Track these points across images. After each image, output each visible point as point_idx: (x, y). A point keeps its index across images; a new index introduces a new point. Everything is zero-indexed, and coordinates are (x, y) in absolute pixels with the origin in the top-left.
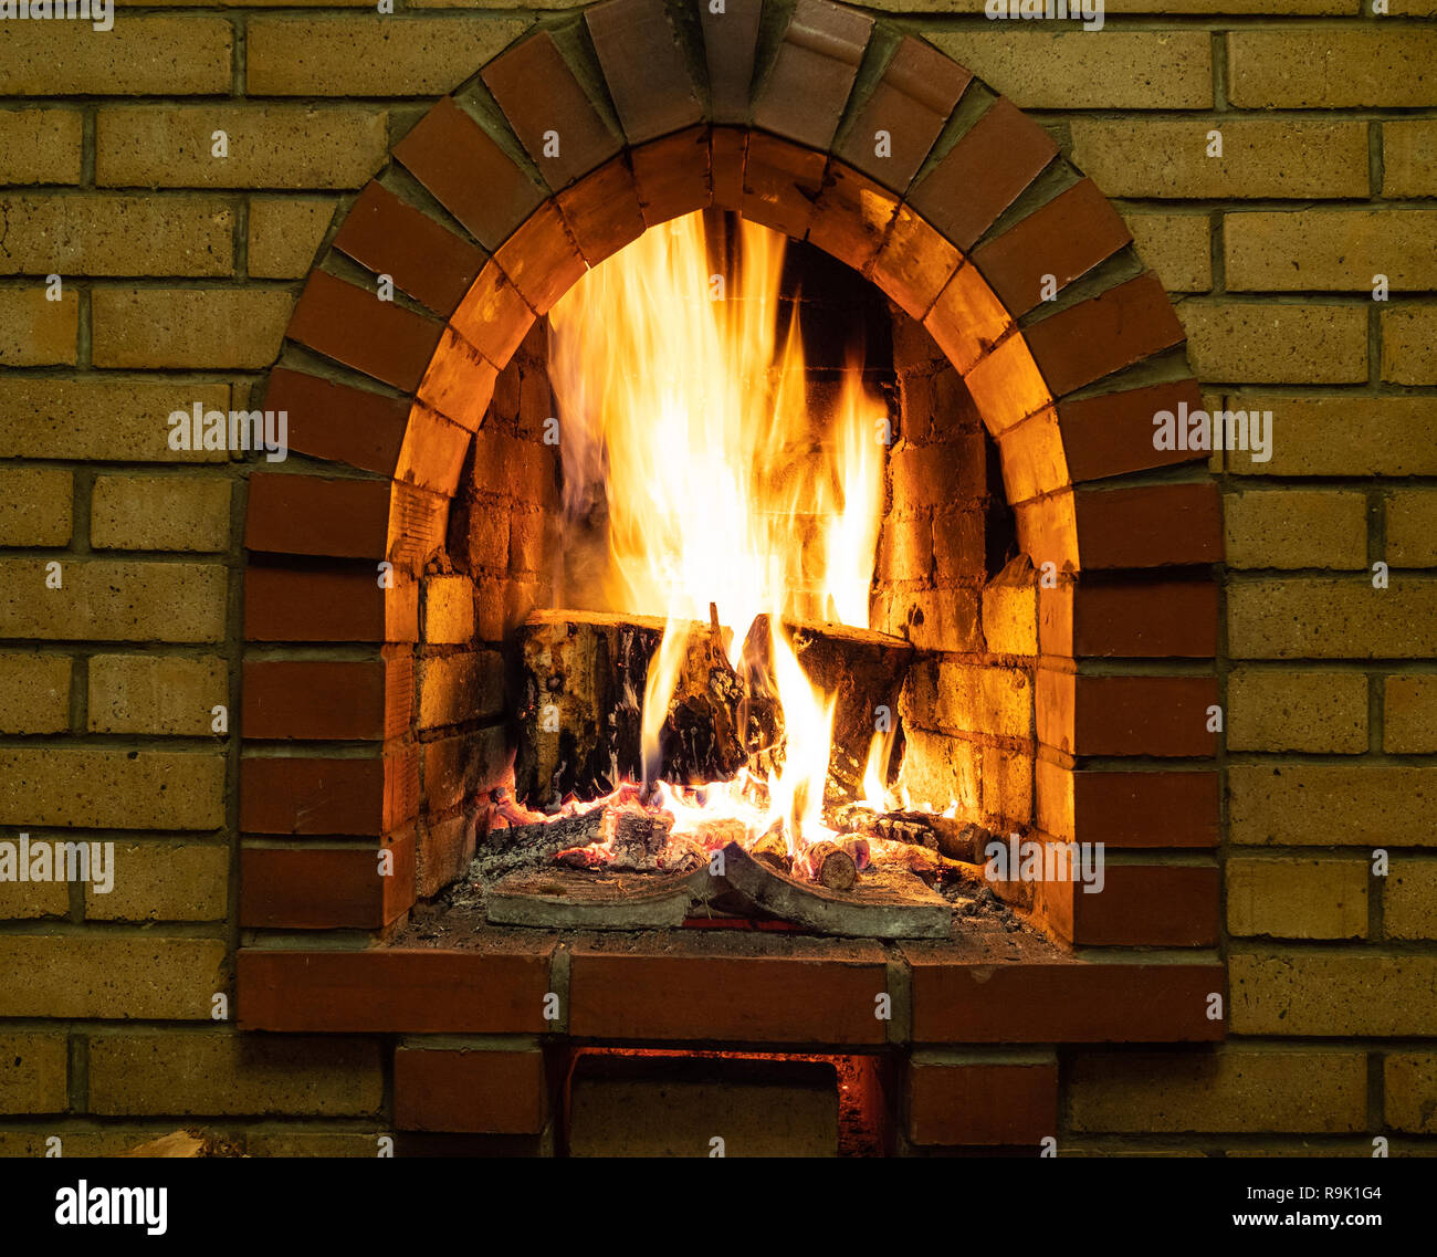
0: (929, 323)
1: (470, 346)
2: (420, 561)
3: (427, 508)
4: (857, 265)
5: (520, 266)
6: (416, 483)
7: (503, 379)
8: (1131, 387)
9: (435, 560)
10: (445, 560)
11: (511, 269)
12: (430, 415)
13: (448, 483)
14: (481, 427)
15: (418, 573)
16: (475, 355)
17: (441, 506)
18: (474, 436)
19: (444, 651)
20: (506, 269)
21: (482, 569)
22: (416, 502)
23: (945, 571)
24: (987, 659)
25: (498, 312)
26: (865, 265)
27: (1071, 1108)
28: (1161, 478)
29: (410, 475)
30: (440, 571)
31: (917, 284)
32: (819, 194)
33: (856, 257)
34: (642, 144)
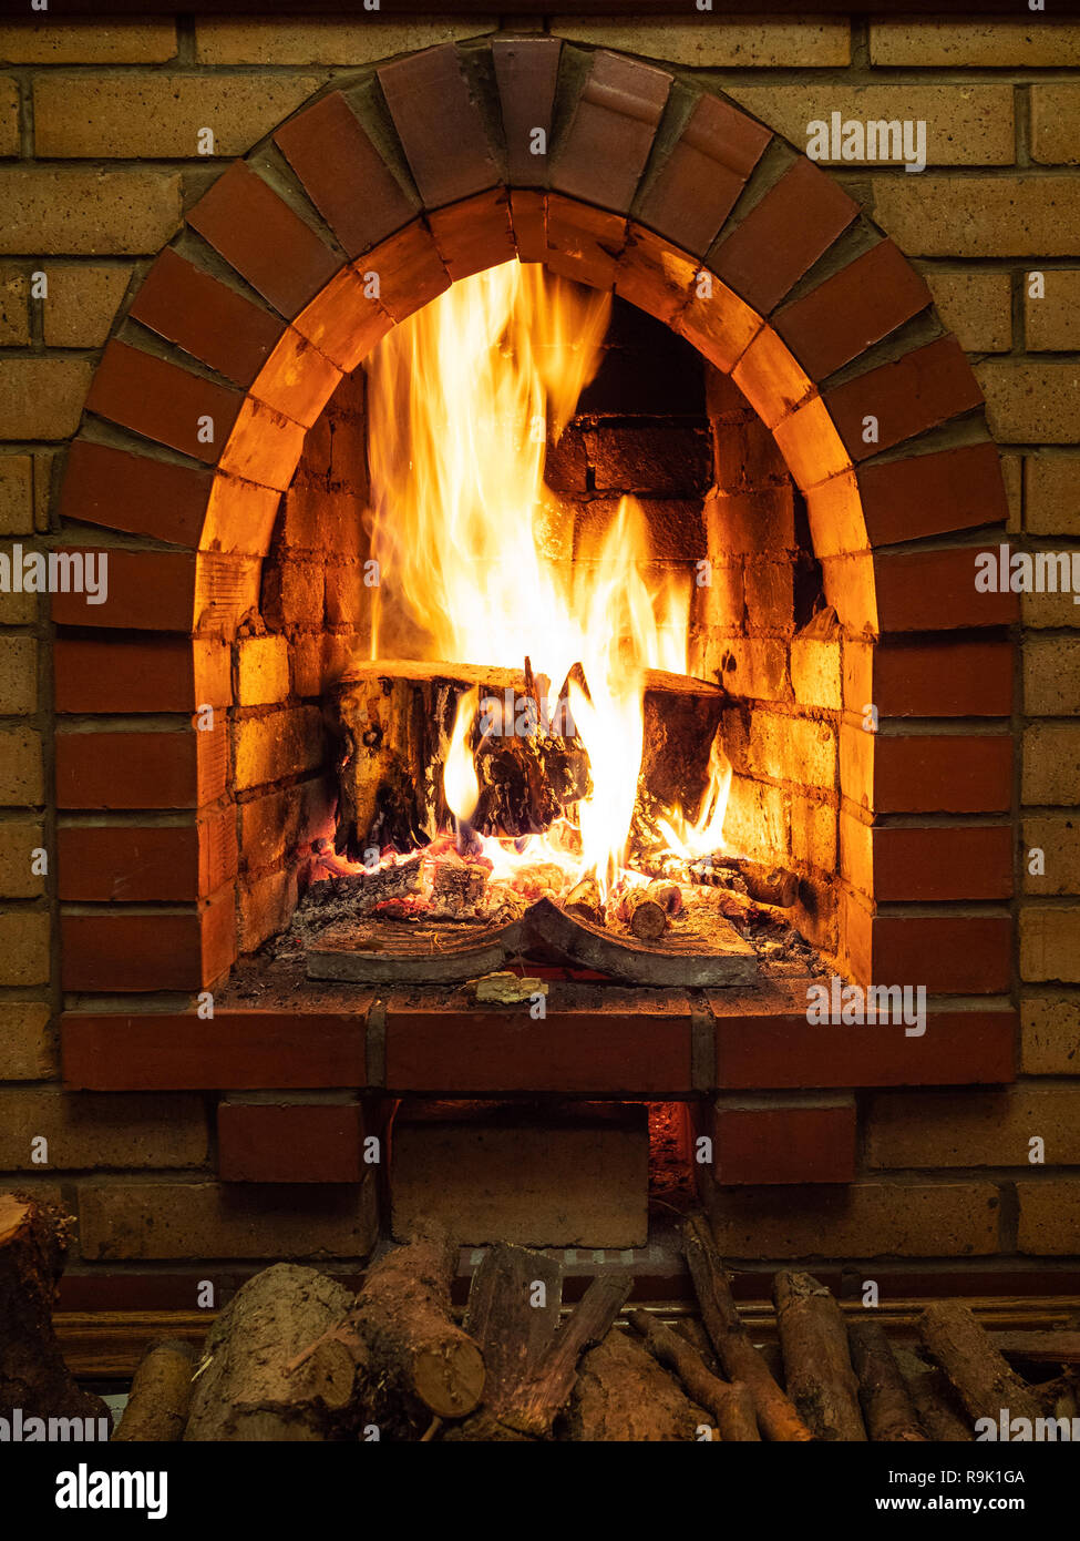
0: (736, 376)
1: (274, 411)
2: (231, 626)
3: (236, 572)
4: (666, 320)
5: (321, 331)
6: (223, 550)
7: (313, 436)
8: (929, 451)
9: (246, 622)
10: (258, 621)
11: (311, 333)
12: (234, 483)
13: (259, 544)
14: (291, 485)
15: (230, 637)
16: (280, 418)
17: (251, 568)
18: (284, 495)
19: (260, 712)
20: (306, 335)
21: (297, 626)
22: (224, 568)
23: (756, 620)
24: (795, 710)
25: (302, 375)
26: (672, 319)
27: (870, 1146)
28: (958, 542)
29: (217, 544)
30: (253, 633)
31: (722, 340)
32: (623, 251)
33: (664, 311)
34: (438, 208)
